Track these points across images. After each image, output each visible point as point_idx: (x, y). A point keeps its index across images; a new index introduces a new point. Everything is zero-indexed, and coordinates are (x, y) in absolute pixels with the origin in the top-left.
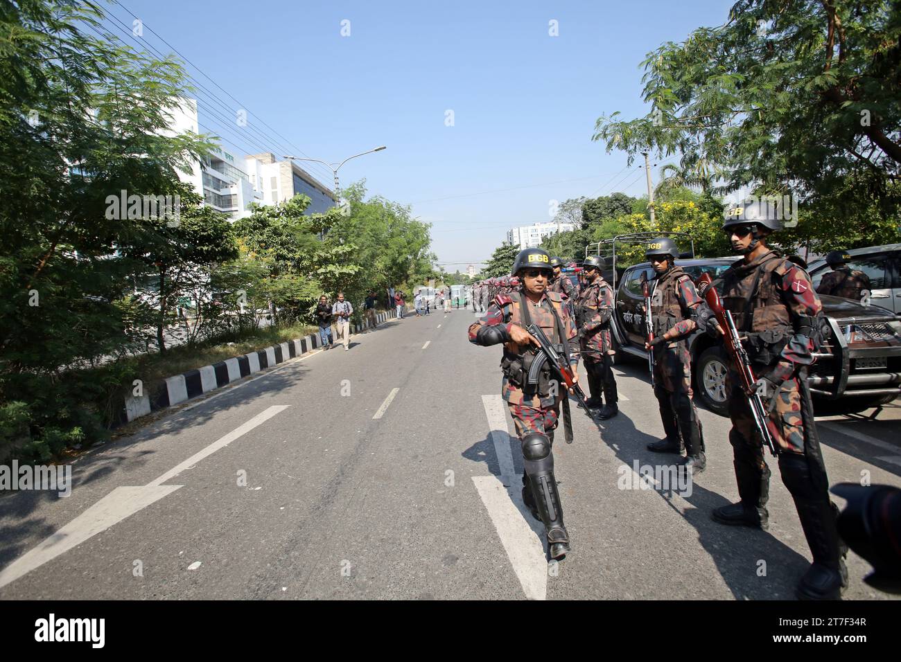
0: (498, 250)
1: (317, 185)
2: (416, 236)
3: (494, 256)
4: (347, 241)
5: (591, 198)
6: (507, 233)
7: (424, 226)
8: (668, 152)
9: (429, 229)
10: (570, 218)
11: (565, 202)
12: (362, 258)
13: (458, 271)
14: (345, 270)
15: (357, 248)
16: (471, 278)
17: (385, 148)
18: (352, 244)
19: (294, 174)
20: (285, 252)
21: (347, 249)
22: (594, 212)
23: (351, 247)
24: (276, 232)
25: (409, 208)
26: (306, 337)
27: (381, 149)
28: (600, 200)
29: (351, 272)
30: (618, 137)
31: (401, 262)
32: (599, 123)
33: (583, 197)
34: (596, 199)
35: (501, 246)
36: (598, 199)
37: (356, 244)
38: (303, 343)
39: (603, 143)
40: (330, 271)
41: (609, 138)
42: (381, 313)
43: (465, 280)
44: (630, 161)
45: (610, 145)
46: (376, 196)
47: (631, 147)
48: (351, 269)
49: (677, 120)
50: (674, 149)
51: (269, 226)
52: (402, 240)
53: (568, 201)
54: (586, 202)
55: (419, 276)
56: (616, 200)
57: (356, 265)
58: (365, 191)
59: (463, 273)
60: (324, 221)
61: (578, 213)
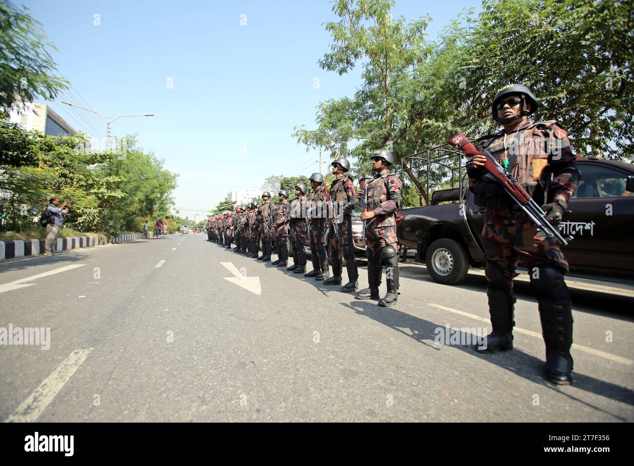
0: (221, 204)
1: (71, 130)
2: (166, 183)
3: (218, 207)
4: (117, 174)
5: (287, 177)
6: (228, 194)
7: (173, 175)
8: (325, 150)
9: (177, 178)
10: (272, 187)
11: (270, 177)
12: (128, 188)
13: (187, 218)
14: (113, 194)
15: (126, 180)
16: (196, 223)
17: (153, 115)
18: (122, 177)
19: (48, 116)
20: (67, 172)
21: (117, 179)
22: (288, 186)
23: (120, 178)
24: (60, 157)
25: (163, 161)
26: (76, 238)
27: (150, 115)
28: (292, 179)
29: (118, 196)
30: (303, 137)
31: (152, 199)
32: (295, 128)
33: (282, 176)
34: (290, 178)
35: (223, 201)
36: (291, 178)
37: (125, 177)
38: (74, 241)
39: (296, 139)
40: (102, 192)
41: (299, 137)
42: (131, 234)
43: (192, 224)
44: (308, 150)
45: (299, 140)
46: (139, 148)
47: (309, 143)
48: (119, 194)
49: (329, 136)
50: (328, 149)
51: (54, 150)
52: (155, 182)
53: (272, 177)
54: (284, 178)
55: (161, 213)
56: (302, 180)
57: (122, 192)
58: (136, 142)
59: (191, 218)
60: (101, 156)
61: (278, 185)
